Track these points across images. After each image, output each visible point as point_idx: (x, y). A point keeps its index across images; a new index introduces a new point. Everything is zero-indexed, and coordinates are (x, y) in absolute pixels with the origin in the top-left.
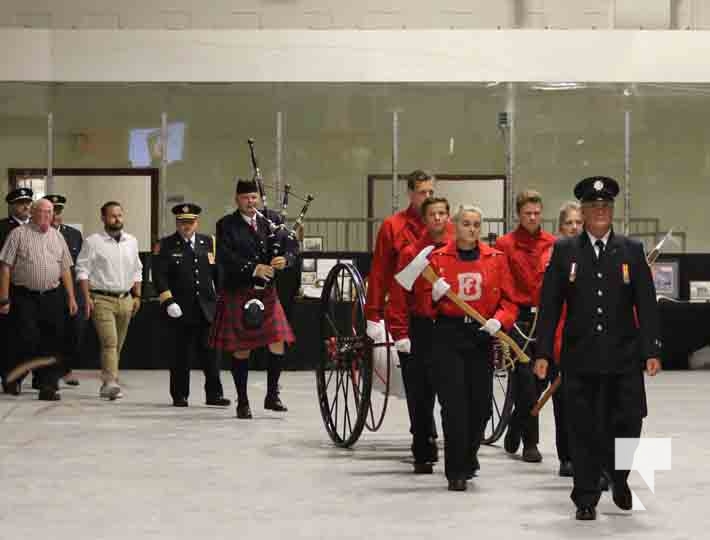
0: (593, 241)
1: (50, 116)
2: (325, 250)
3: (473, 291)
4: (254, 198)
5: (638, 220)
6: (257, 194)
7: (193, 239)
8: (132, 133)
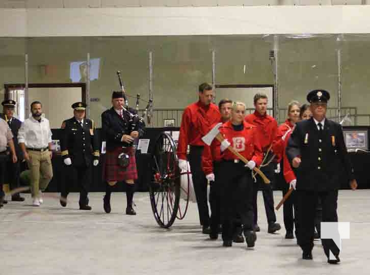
0: (317, 123)
1: (27, 56)
2: (176, 126)
3: (240, 147)
4: (121, 101)
5: (346, 108)
6: (123, 99)
7: (82, 121)
8: (72, 64)
